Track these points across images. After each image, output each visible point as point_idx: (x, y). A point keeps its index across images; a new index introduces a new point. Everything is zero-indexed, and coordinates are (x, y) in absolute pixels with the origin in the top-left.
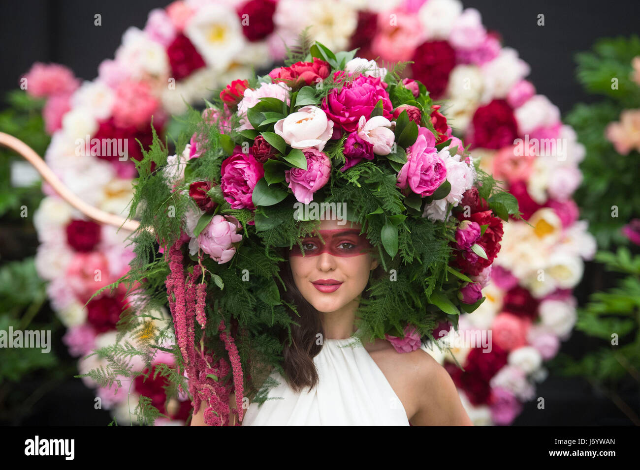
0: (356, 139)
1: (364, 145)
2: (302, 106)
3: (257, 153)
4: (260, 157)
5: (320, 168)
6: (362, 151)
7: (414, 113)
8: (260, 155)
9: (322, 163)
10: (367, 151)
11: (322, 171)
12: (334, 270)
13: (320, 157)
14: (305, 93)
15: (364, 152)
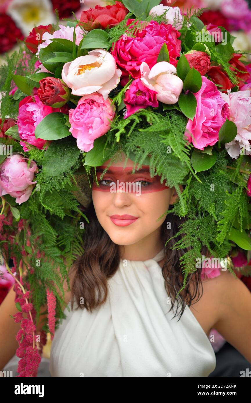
0: (137, 88)
1: (147, 93)
2: (90, 50)
3: (42, 96)
4: (46, 100)
5: (101, 114)
6: (145, 99)
7: (201, 60)
8: (46, 98)
9: (104, 110)
10: (150, 99)
11: (102, 118)
12: (129, 206)
13: (102, 103)
14: (95, 36)
15: (146, 101)
